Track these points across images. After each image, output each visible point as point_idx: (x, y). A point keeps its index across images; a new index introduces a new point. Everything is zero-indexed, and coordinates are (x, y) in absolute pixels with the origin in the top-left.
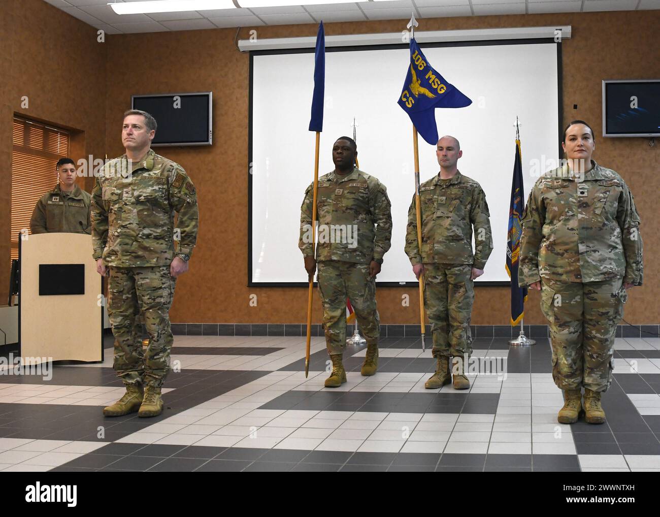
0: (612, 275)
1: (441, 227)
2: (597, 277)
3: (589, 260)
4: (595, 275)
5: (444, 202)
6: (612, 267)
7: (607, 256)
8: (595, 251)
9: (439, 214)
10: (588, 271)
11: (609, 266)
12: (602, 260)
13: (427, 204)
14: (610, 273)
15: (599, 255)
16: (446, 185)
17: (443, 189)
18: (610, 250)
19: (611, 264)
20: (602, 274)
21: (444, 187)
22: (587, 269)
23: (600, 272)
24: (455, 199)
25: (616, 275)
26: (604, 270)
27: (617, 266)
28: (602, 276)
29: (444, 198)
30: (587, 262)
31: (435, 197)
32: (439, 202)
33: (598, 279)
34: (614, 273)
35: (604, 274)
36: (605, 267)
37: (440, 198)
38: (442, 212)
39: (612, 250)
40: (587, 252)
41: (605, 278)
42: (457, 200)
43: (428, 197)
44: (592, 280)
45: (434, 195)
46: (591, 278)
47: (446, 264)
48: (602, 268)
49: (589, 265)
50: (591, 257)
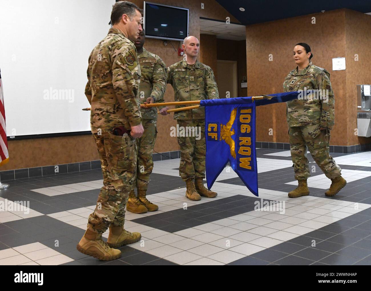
0: (306, 123)
1: (194, 96)
2: (298, 124)
3: (293, 116)
4: (296, 123)
5: (193, 80)
6: (306, 119)
7: (302, 113)
8: (296, 111)
9: (191, 88)
10: (292, 121)
11: (304, 119)
12: (300, 116)
13: (181, 80)
14: (305, 122)
15: (298, 113)
16: (193, 69)
17: (191, 71)
18: (305, 111)
19: (305, 118)
20: (300, 123)
21: (192, 70)
22: (292, 120)
23: (299, 122)
24: (200, 77)
25: (309, 123)
26: (301, 121)
27: (309, 119)
28: (300, 124)
29: (193, 77)
30: (292, 117)
31: (186, 76)
32: (190, 80)
33: (298, 125)
34: (307, 122)
35: (302, 123)
36: (302, 119)
37: (190, 77)
38: (193, 87)
39: (306, 111)
40: (291, 112)
41: (302, 125)
42: (201, 78)
43: (182, 76)
44: (295, 126)
45: (186, 74)
46: (294, 125)
47: (200, 119)
48: (300, 120)
49: (293, 119)
50: (294, 115)
